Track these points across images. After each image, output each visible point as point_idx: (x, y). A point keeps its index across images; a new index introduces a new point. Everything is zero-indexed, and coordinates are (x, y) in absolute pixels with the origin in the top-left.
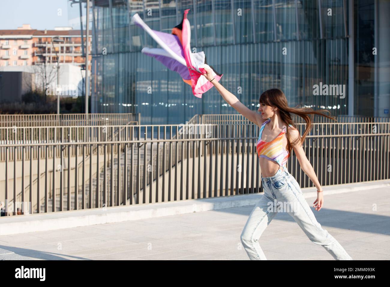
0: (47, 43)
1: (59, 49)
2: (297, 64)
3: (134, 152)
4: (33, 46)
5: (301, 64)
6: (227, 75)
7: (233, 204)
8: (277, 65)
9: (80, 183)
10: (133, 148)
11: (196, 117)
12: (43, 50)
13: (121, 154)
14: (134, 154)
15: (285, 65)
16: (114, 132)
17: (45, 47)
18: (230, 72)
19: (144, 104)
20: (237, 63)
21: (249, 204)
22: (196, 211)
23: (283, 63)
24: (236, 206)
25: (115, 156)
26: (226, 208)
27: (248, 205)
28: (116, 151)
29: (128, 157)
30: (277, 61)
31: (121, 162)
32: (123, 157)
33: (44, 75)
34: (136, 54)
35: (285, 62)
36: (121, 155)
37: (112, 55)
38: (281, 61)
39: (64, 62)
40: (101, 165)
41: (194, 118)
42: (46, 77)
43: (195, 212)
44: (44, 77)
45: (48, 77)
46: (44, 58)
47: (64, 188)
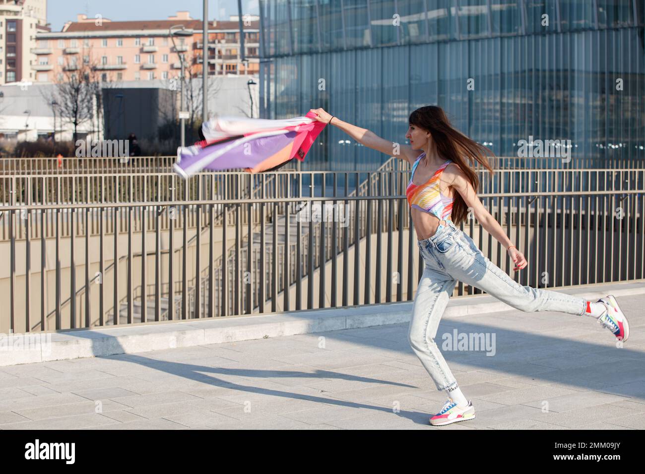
0: (217, 41)
1: (237, 52)
2: (595, 73)
3: (291, 223)
4: (195, 46)
5: (603, 73)
6: (486, 92)
7: (349, 322)
8: (561, 74)
9: (190, 274)
10: (289, 215)
11: (392, 161)
12: (211, 53)
13: (266, 225)
14: (290, 226)
15: (576, 75)
16: (253, 188)
17: (214, 49)
18: (490, 89)
19: (342, 142)
20: (496, 75)
21: (384, 321)
22: (270, 335)
23: (573, 71)
24: (355, 327)
25: (255, 230)
26: (333, 329)
27: (381, 324)
28: (256, 221)
29: (280, 230)
30: (561, 67)
31: (267, 239)
32: (270, 231)
33: (189, 93)
34: (329, 55)
35: (576, 68)
36: (267, 227)
37: (290, 58)
38: (569, 68)
39: (246, 72)
40: (230, 244)
41: (388, 164)
42: (191, 96)
43: (266, 337)
44: (189, 97)
45: (196, 97)
46: (212, 66)
47: (162, 284)
